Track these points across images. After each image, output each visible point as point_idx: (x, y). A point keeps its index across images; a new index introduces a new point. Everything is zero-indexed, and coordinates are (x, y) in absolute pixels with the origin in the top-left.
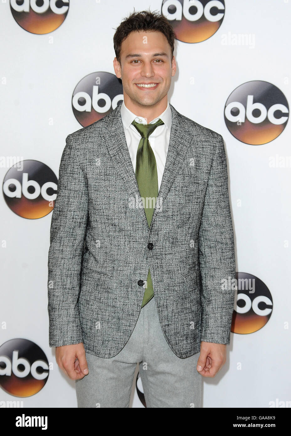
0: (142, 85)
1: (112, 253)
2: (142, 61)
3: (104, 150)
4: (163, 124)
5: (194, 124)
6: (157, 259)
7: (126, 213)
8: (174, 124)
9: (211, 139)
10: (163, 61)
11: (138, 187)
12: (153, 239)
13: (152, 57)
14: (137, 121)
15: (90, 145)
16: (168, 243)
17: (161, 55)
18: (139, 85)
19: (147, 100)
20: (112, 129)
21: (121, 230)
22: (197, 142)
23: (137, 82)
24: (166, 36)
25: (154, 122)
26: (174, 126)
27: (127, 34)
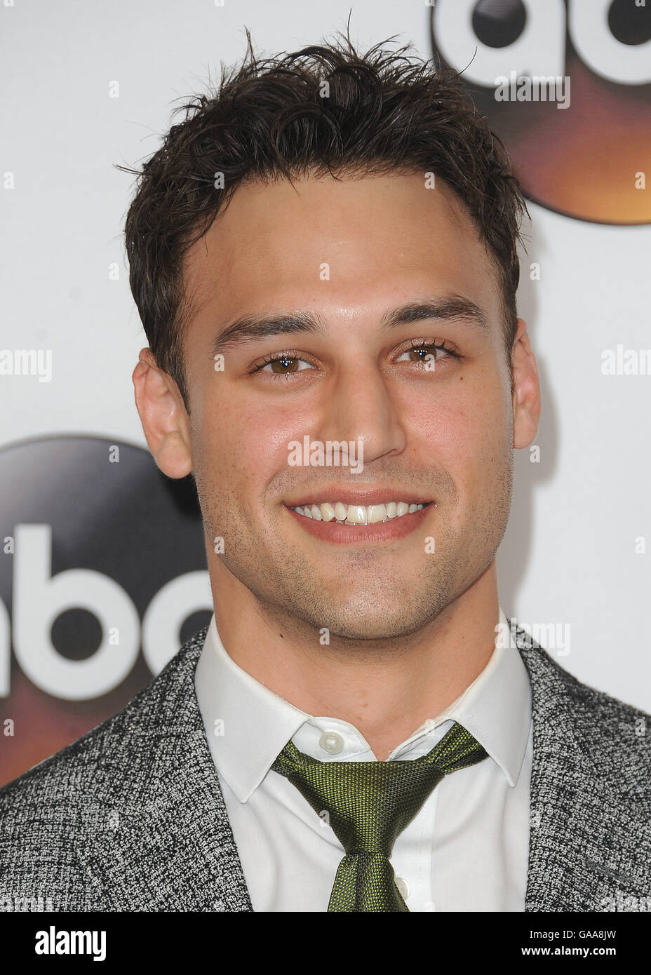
4: (479, 754)
14: (309, 744)
18: (315, 513)
19: (365, 606)
20: (150, 808)
23: (297, 495)
25: (419, 745)
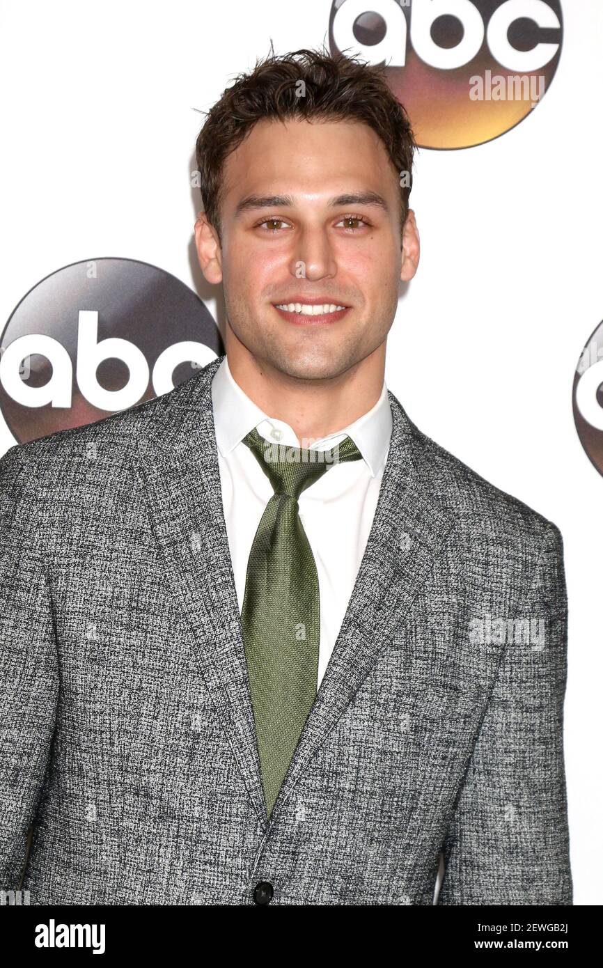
0: (292, 308)
2: (297, 224)
4: (358, 457)
5: (466, 476)
7: (191, 755)
8: (395, 466)
9: (517, 538)
10: (368, 225)
11: (245, 665)
12: (276, 870)
13: (331, 207)
14: (264, 432)
16: (326, 889)
17: (360, 201)
18: (285, 308)
19: (311, 360)
20: (176, 448)
21: (166, 815)
22: (468, 540)
24: (382, 136)
25: (327, 444)
26: (395, 473)
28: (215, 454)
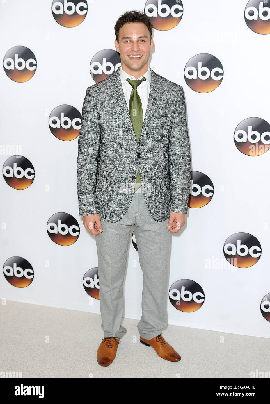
0: (132, 56)
1: (115, 160)
2: (132, 41)
3: (109, 97)
4: (146, 80)
5: (165, 80)
6: (143, 163)
7: (123, 135)
9: (175, 89)
10: (145, 41)
11: (131, 119)
12: (140, 151)
13: (138, 39)
15: (101, 94)
16: (149, 153)
17: (143, 37)
18: (130, 56)
19: (135, 66)
21: (121, 146)
22: (167, 91)
23: (128, 54)
24: (147, 25)
25: (140, 79)
26: (153, 81)
27: (122, 24)
28: (121, 84)
